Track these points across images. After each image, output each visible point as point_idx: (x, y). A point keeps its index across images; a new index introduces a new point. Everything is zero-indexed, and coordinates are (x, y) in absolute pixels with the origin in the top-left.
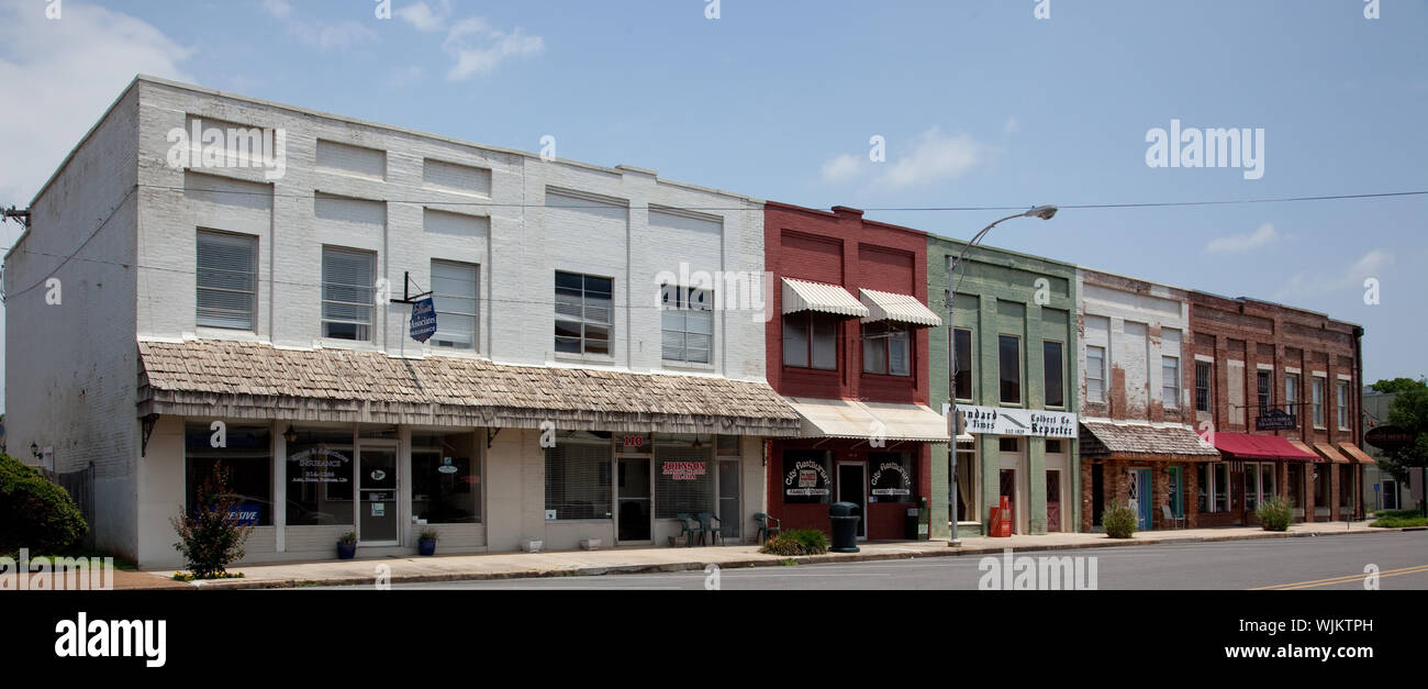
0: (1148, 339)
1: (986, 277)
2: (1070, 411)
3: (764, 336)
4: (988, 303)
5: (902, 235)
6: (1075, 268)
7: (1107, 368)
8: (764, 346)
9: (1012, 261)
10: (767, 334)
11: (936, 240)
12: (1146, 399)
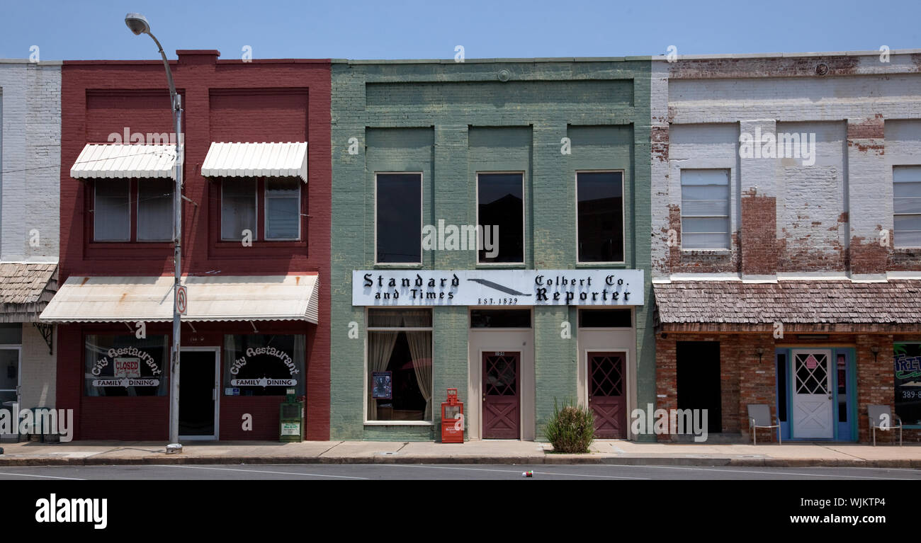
0: (847, 144)
1: (450, 101)
2: (633, 267)
3: (57, 212)
4: (450, 136)
5: (287, 70)
6: (650, 61)
7: (733, 198)
8: (58, 223)
9: (505, 73)
10: (62, 209)
11: (347, 67)
12: (842, 238)
